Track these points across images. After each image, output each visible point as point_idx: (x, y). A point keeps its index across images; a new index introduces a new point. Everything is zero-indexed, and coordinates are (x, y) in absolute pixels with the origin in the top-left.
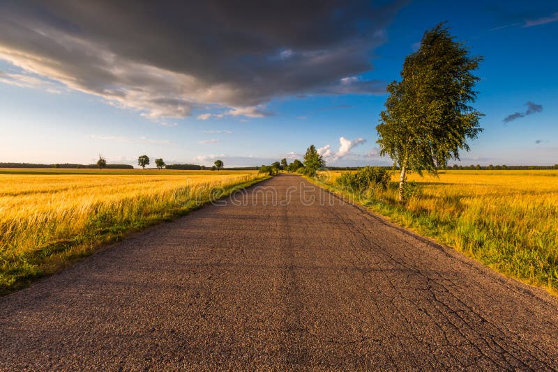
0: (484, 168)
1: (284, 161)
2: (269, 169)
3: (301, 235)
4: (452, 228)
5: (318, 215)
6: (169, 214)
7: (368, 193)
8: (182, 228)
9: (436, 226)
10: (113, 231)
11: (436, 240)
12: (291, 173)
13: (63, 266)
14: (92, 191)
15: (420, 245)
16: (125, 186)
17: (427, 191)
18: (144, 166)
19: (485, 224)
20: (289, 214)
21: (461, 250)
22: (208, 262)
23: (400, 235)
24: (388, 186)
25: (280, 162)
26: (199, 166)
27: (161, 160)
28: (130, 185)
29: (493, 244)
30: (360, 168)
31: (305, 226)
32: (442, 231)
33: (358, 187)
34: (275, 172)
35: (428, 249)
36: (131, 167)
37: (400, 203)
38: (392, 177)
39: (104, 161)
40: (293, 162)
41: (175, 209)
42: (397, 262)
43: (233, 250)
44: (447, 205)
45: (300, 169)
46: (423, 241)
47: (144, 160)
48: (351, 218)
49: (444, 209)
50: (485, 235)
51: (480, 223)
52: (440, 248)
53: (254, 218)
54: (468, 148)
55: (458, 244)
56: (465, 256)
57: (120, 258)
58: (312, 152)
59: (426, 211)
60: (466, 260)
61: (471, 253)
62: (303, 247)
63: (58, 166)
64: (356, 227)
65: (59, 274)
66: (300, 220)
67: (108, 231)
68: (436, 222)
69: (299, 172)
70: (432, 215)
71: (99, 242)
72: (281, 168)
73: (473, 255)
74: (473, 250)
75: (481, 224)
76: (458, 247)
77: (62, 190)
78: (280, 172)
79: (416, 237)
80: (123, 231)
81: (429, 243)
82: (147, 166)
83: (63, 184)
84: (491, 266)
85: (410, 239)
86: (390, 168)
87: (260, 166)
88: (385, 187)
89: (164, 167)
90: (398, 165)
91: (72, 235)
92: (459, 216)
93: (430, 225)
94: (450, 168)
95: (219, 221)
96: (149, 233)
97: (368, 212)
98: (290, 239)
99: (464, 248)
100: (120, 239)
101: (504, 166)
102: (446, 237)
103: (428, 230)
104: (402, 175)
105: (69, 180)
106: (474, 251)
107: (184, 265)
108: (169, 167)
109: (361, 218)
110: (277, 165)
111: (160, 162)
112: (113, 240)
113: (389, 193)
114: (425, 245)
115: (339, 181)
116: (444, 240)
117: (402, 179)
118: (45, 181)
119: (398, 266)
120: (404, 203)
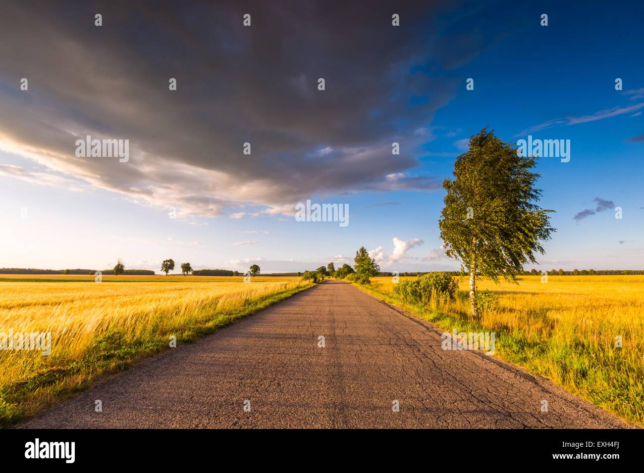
0: (568, 273)
1: (331, 266)
2: (313, 275)
3: (354, 361)
4: (543, 351)
5: (374, 334)
6: (190, 333)
7: (433, 305)
8: (204, 351)
9: (523, 349)
10: (119, 356)
11: (526, 368)
12: (339, 280)
13: (49, 405)
14: (101, 304)
15: (506, 375)
16: (141, 297)
17: (504, 302)
18: (167, 272)
19: (583, 346)
20: (338, 332)
21: (560, 382)
22: (235, 399)
23: (478, 361)
24: (456, 296)
25: (326, 267)
26: (231, 272)
27: (188, 264)
28: (148, 295)
29: (599, 373)
30: (420, 274)
31: (358, 348)
32: (531, 356)
33: (421, 297)
34: (321, 279)
35: (517, 381)
36: (152, 273)
37: (474, 317)
38: (460, 284)
39: (122, 267)
40: (342, 267)
41: (200, 325)
42: (479, 401)
43: (267, 382)
44: (532, 320)
45: (350, 276)
46: (509, 369)
47: (169, 265)
48: (415, 338)
49: (529, 326)
50: (586, 361)
51: (577, 345)
52: (532, 379)
53: (295, 338)
54: (542, 250)
55: (555, 374)
56: (566, 392)
57: (122, 394)
58: (363, 255)
59: (506, 328)
60: (570, 398)
61: (575, 387)
62: (355, 378)
63: (68, 272)
64: (422, 350)
65: (40, 417)
66: (351, 340)
67: (113, 356)
68: (523, 344)
69: (348, 279)
70: (516, 334)
71: (100, 371)
72: (328, 274)
73: (576, 389)
74: (575, 382)
75: (579, 346)
76: (555, 378)
77: (66, 301)
78: (326, 278)
79: (500, 365)
80: (132, 356)
81: (517, 373)
82: (171, 272)
83: (70, 294)
84: (604, 405)
85: (493, 366)
86: (457, 274)
87: (302, 271)
88: (452, 297)
89: (190, 273)
90: (466, 270)
91: (68, 362)
92: (550, 335)
93: (515, 348)
94: (527, 273)
95: (251, 341)
96: (163, 358)
97: (436, 329)
98: (340, 366)
99: (564, 380)
100: (127, 367)
101: (592, 271)
102: (537, 365)
103: (514, 355)
104: (471, 283)
105: (77, 289)
106: (577, 384)
107: (203, 404)
108: (196, 273)
109: (427, 338)
110: (323, 271)
111: (186, 267)
112: (119, 367)
113: (458, 305)
114: (512, 375)
115: (397, 290)
116: (536, 369)
117: (472, 288)
118: (49, 290)
119: (481, 406)
120: (478, 318)
